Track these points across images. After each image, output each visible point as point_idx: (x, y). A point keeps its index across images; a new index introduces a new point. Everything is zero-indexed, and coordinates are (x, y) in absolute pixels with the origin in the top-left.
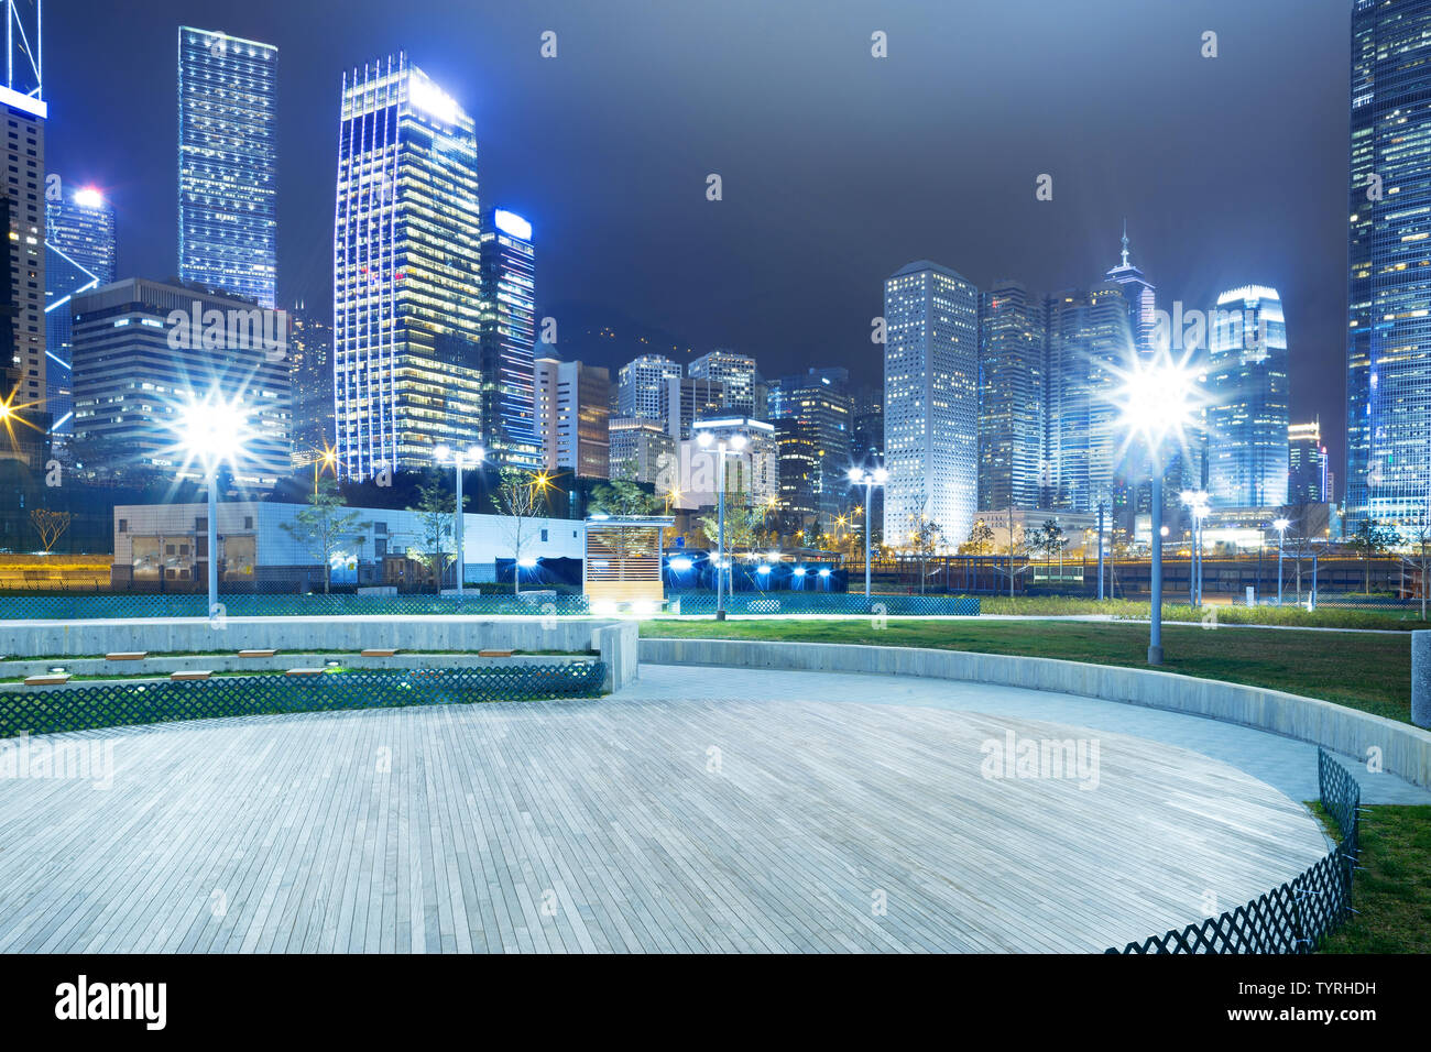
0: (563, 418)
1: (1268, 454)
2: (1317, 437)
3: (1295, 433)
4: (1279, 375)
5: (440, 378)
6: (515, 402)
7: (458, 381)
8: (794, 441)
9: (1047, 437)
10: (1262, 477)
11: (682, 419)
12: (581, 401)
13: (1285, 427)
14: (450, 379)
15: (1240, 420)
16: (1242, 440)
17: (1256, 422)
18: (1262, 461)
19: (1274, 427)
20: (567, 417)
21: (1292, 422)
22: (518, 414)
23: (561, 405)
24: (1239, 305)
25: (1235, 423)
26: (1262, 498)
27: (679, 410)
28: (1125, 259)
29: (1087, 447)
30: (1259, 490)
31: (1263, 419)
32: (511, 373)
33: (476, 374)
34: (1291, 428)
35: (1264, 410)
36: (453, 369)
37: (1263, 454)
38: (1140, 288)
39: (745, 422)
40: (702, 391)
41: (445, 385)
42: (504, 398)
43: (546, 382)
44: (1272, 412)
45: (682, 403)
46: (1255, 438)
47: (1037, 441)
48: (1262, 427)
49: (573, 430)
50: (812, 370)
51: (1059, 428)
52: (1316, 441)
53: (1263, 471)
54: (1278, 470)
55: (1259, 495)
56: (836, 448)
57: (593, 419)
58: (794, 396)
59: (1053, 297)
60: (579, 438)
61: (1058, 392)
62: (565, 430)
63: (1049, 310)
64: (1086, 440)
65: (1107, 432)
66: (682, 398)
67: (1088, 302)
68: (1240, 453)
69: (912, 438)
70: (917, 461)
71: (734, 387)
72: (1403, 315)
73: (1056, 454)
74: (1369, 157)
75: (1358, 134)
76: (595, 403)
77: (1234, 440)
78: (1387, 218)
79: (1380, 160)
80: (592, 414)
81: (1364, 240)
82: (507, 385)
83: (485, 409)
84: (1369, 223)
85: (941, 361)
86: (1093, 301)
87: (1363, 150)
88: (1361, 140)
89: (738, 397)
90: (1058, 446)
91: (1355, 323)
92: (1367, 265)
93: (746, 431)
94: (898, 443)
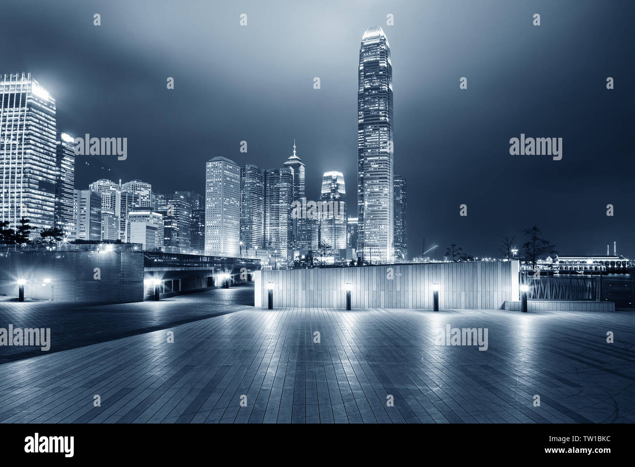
0: (83, 212)
1: (339, 230)
5: (40, 197)
6: (66, 206)
7: (47, 198)
8: (169, 220)
9: (265, 222)
10: (338, 238)
11: (121, 209)
12: (91, 206)
14: (44, 198)
18: (337, 232)
20: (85, 212)
22: (67, 210)
23: (82, 207)
24: (330, 178)
26: (338, 245)
27: (120, 205)
29: (278, 226)
30: (337, 242)
32: (66, 195)
33: (54, 196)
36: (45, 194)
38: (299, 165)
39: (151, 213)
40: (130, 198)
41: (42, 200)
42: (62, 204)
43: (76, 198)
45: (121, 202)
46: (335, 224)
47: (261, 223)
49: (88, 217)
50: (176, 193)
51: (269, 219)
53: (338, 236)
54: (342, 235)
56: (185, 223)
57: (95, 213)
58: (169, 202)
59: (267, 172)
60: (90, 220)
61: (268, 205)
62: (84, 216)
63: (266, 176)
64: (278, 224)
65: (285, 221)
66: (121, 200)
67: (279, 175)
68: (331, 229)
69: (216, 222)
70: (218, 230)
71: (142, 196)
72: (371, 190)
73: (268, 228)
74: (363, 139)
75: (360, 131)
76: (97, 207)
77: (329, 224)
78: (368, 159)
79: (366, 141)
80: (95, 210)
81: (362, 165)
82: (63, 199)
83: (56, 209)
84: (363, 160)
85: (227, 193)
86: (281, 174)
87: (361, 137)
88: (360, 133)
89: (144, 200)
90: (269, 225)
91: (359, 191)
92: (363, 173)
93: (151, 216)
94: (211, 223)
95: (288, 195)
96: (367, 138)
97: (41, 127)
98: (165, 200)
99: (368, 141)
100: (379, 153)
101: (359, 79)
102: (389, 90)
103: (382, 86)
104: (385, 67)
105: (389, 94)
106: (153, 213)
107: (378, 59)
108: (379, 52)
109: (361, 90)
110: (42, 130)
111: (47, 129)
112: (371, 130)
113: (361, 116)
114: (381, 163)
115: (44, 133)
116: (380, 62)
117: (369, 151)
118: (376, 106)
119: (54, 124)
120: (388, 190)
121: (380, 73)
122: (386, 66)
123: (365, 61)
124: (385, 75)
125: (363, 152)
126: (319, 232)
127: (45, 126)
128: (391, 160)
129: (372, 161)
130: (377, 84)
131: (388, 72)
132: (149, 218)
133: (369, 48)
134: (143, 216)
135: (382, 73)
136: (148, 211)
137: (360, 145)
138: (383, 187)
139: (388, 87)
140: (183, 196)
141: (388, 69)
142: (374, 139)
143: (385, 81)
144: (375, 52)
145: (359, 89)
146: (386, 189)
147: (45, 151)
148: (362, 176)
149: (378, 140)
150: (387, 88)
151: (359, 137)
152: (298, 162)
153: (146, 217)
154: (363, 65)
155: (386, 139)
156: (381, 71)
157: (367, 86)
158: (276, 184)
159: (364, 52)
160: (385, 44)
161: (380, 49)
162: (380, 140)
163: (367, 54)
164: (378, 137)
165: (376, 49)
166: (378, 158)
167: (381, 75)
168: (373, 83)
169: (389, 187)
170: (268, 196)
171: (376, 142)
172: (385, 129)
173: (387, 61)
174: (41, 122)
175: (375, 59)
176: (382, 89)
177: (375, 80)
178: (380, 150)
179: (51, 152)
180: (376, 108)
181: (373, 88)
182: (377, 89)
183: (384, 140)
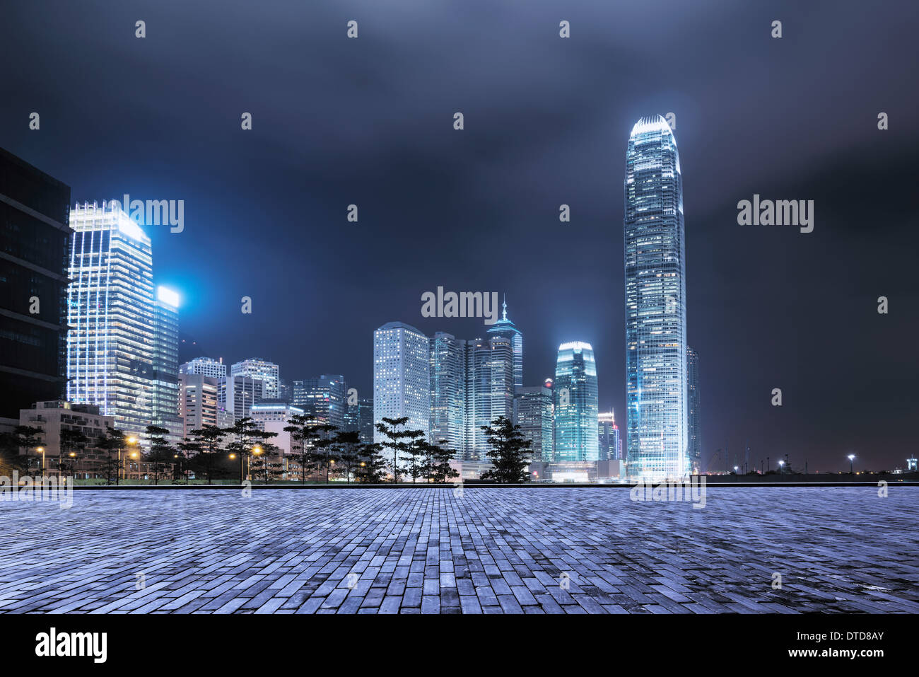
1: (588, 431)
2: (613, 420)
9: (467, 420)
10: (585, 443)
14: (138, 385)
15: (573, 412)
17: (581, 414)
18: (585, 435)
19: (591, 418)
24: (570, 352)
25: (570, 414)
26: (585, 455)
30: (583, 450)
31: (585, 413)
35: (585, 408)
37: (585, 431)
38: (513, 334)
39: (287, 408)
40: (248, 384)
44: (588, 408)
46: (581, 422)
47: (462, 423)
48: (584, 417)
50: (323, 377)
51: (474, 416)
52: (612, 422)
53: (585, 441)
54: (593, 439)
59: (469, 344)
61: (473, 395)
63: (467, 350)
66: (236, 389)
67: (490, 348)
73: (472, 430)
75: (629, 280)
78: (644, 322)
79: (640, 294)
81: (634, 331)
84: (635, 324)
86: (493, 348)
87: (632, 288)
88: (631, 282)
89: (270, 388)
90: (474, 425)
92: (635, 343)
93: (288, 412)
95: (506, 379)
96: (641, 290)
97: (132, 280)
98: (304, 388)
99: (643, 294)
101: (628, 198)
102: (678, 213)
104: (671, 179)
105: (678, 220)
106: (291, 408)
107: (659, 165)
108: (660, 156)
109: (630, 215)
110: (133, 284)
111: (140, 284)
113: (631, 255)
114: (667, 328)
115: (136, 289)
116: (661, 171)
118: (656, 240)
119: (150, 275)
121: (662, 188)
122: (673, 176)
123: (636, 169)
124: (671, 191)
127: (137, 280)
128: (684, 323)
129: (652, 325)
131: (676, 186)
132: (284, 416)
134: (275, 413)
135: (666, 187)
136: (282, 405)
137: (629, 300)
138: (671, 365)
139: (677, 210)
140: (334, 381)
141: (676, 182)
142: (655, 290)
143: (672, 199)
144: (654, 155)
147: (138, 317)
148: (633, 348)
149: (661, 292)
150: (675, 211)
151: (628, 288)
152: (510, 328)
153: (280, 413)
154: (633, 176)
155: (675, 291)
156: (664, 184)
157: (642, 209)
158: (484, 363)
159: (634, 156)
160: (671, 142)
162: (665, 292)
163: (640, 159)
164: (661, 288)
165: (656, 151)
166: (660, 321)
167: (664, 191)
170: (472, 381)
171: (659, 295)
172: (673, 275)
173: (675, 169)
174: (132, 274)
175: (653, 166)
176: (665, 212)
177: (655, 198)
179: (146, 317)
180: (658, 242)
181: (651, 212)
182: (659, 212)
183: (672, 291)
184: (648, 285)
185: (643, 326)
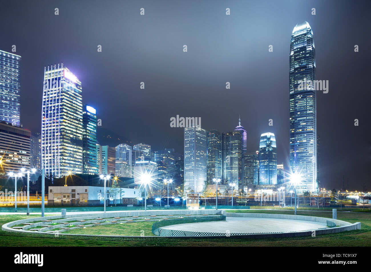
0: (103, 160)
1: (273, 172)
2: (283, 168)
3: (279, 167)
4: (275, 153)
5: (72, 149)
6: (91, 156)
7: (77, 150)
8: (161, 167)
9: (223, 167)
10: (271, 177)
11: (132, 160)
12: (108, 156)
13: (276, 166)
14: (74, 149)
15: (267, 164)
16: (267, 168)
17: (270, 164)
18: (271, 173)
19: (274, 165)
20: (104, 160)
21: (278, 164)
22: (92, 159)
23: (103, 157)
24: (265, 137)
25: (265, 164)
26: (271, 182)
27: (131, 158)
28: (240, 124)
29: (232, 169)
30: (271, 180)
31: (271, 163)
32: (91, 148)
33: (82, 148)
34: (278, 166)
35: (272, 162)
36: (75, 147)
37: (271, 172)
38: (243, 131)
39: (149, 162)
40: (137, 153)
41: (73, 151)
42: (88, 155)
43: (99, 151)
44: (273, 162)
45: (132, 156)
46: (270, 168)
47: (221, 168)
48: (271, 165)
49: (106, 163)
50: (166, 149)
51: (226, 165)
52: (282, 169)
53: (271, 176)
54: (275, 175)
55: (271, 181)
56: (172, 169)
57: (111, 161)
58: (161, 155)
59: (224, 133)
60: (108, 165)
61: (225, 156)
62: (104, 163)
63: (223, 136)
64: (232, 168)
65: (237, 166)
66: (132, 155)
67: (232, 135)
68: (266, 171)
69: (191, 167)
70: (192, 172)
71: (145, 153)
72: (301, 141)
73: (225, 171)
74: (293, 105)
75: (291, 100)
76: (112, 157)
77: (265, 168)
78: (297, 119)
79: (296, 106)
80: (111, 159)
81: (293, 124)
82: (89, 151)
83: (83, 157)
84: (294, 120)
85: (198, 148)
86: (234, 135)
87: (292, 104)
88: (292, 101)
89: (146, 155)
90: (225, 169)
91: (291, 143)
92: (293, 130)
93: (150, 164)
94: (188, 168)
95: (238, 148)
96: (297, 104)
99: (297, 106)
100: (306, 114)
101: (290, 62)
103: (308, 65)
106: (151, 162)
107: (305, 45)
108: (306, 40)
109: (292, 70)
112: (300, 98)
113: (292, 88)
114: (308, 122)
116: (307, 47)
117: (299, 113)
120: (313, 141)
121: (307, 55)
122: (311, 49)
123: (295, 48)
125: (293, 115)
126: (259, 174)
128: (316, 119)
129: (300, 120)
130: (304, 64)
132: (148, 165)
133: (298, 39)
137: (291, 110)
138: (309, 139)
140: (169, 151)
142: (303, 104)
143: (311, 60)
144: (303, 40)
145: (291, 69)
146: (312, 140)
148: (292, 132)
149: (305, 105)
150: (312, 66)
151: (291, 104)
153: (146, 164)
154: (293, 51)
155: (312, 104)
157: (297, 66)
159: (294, 42)
161: (307, 38)
163: (297, 43)
164: (305, 103)
165: (304, 38)
166: (305, 118)
167: (308, 57)
168: (301, 64)
169: (314, 138)
170: (225, 150)
172: (311, 96)
173: (312, 46)
175: (302, 46)
176: (308, 67)
177: (303, 61)
178: (307, 112)
181: (301, 67)
182: (305, 67)
183: (310, 104)
184: (299, 102)
185: (297, 121)
